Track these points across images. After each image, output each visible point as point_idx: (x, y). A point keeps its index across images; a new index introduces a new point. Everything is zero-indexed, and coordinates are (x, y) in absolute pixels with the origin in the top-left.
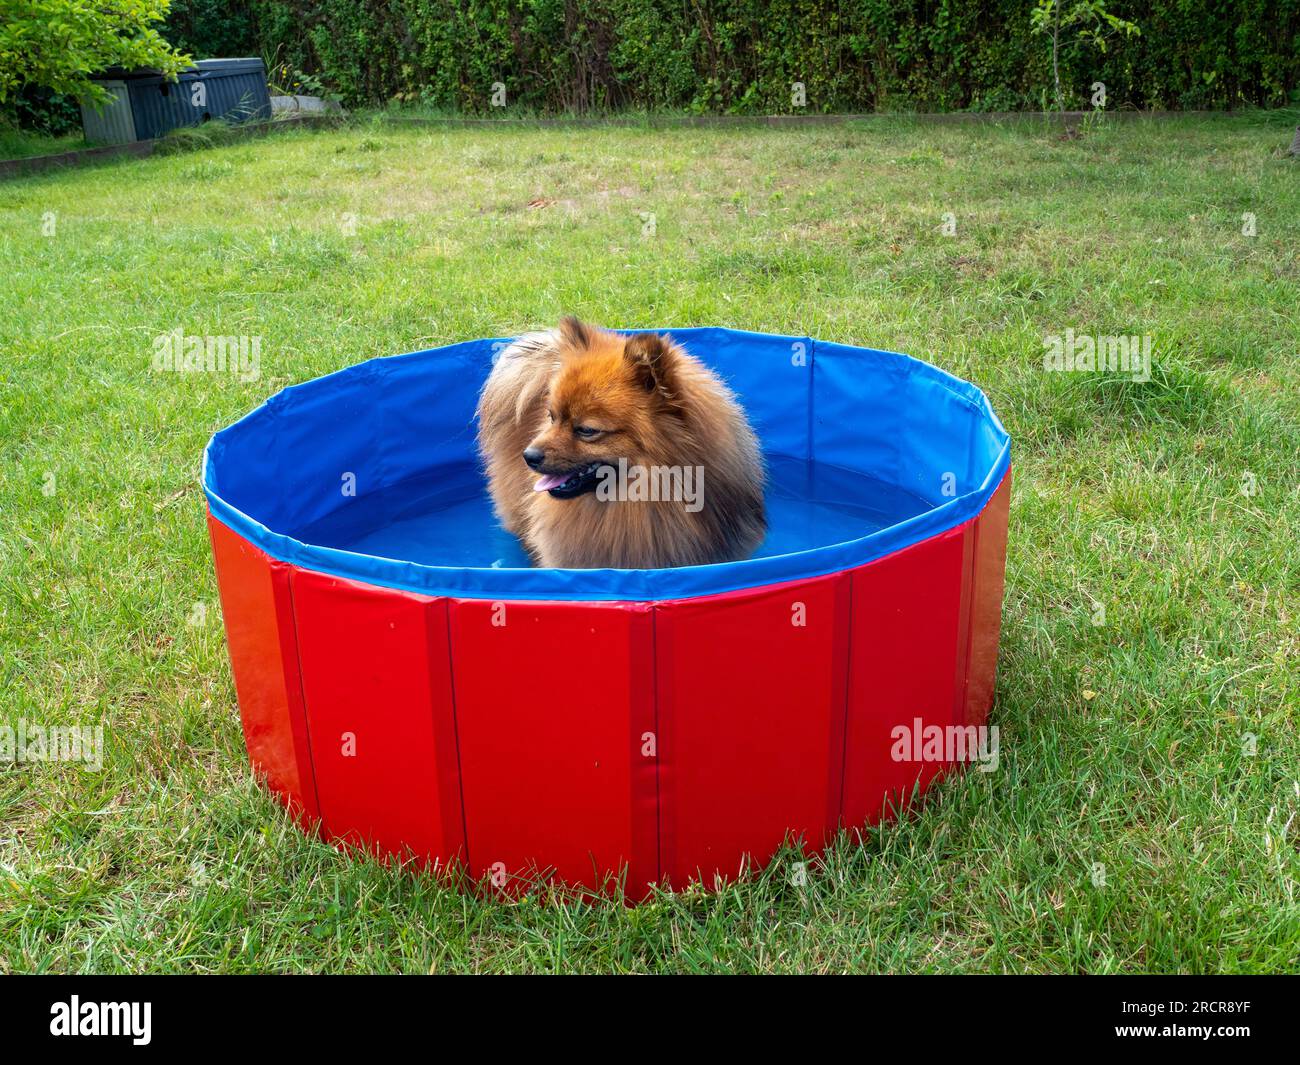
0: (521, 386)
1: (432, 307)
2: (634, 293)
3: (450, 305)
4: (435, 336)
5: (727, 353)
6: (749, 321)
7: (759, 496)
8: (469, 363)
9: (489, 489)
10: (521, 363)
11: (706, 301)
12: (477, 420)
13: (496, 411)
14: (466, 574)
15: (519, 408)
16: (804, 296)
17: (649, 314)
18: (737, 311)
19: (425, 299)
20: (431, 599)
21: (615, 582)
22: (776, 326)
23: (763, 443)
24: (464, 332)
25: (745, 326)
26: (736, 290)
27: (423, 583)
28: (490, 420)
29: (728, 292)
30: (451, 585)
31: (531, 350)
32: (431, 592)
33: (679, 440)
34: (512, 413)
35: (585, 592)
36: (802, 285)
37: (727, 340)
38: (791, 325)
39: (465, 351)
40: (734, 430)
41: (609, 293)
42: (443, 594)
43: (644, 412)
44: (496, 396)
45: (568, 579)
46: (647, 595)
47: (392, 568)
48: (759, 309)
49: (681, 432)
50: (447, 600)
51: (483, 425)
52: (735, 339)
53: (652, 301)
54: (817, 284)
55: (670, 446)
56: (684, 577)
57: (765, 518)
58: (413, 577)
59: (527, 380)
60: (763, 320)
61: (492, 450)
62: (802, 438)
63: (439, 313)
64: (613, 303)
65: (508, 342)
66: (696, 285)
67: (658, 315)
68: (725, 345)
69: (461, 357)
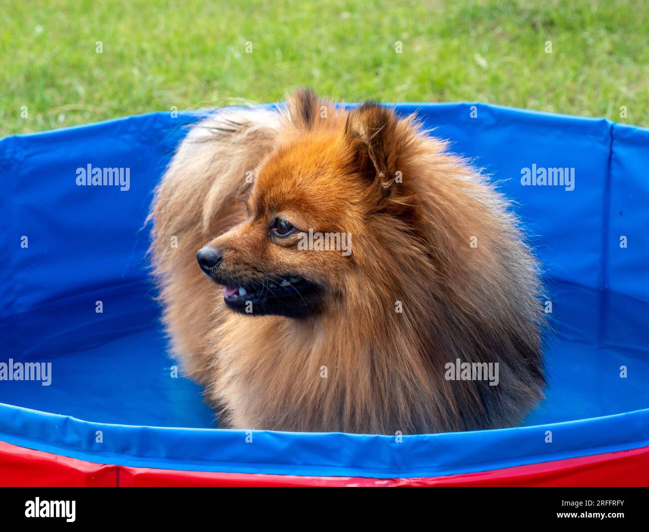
0: (210, 180)
1: (76, 67)
2: (353, 53)
3: (100, 64)
4: (80, 106)
5: (492, 138)
6: (512, 94)
7: (534, 340)
8: (138, 145)
9: (165, 320)
10: (210, 150)
11: (452, 66)
12: (150, 226)
13: (176, 214)
14: (144, 434)
15: (208, 211)
16: (588, 61)
17: (374, 82)
18: (495, 80)
19: (68, 55)
20: (96, 468)
21: (348, 452)
22: (550, 102)
23: (544, 268)
24: (120, 102)
25: (507, 101)
26: (493, 50)
27: (84, 445)
28: (167, 227)
29: (483, 55)
30: (123, 450)
31: (226, 133)
32: (96, 458)
33: (400, 250)
34: (199, 217)
35: (307, 464)
36: (585, 47)
37: (492, 121)
38: (571, 101)
39: (132, 128)
40: (500, 250)
41: (318, 52)
42: (112, 461)
43: (355, 208)
44: (176, 194)
45: (283, 446)
46: (391, 470)
47: (44, 424)
48: (526, 77)
49: (404, 239)
50: (117, 469)
51: (157, 233)
52: (503, 120)
53: (377, 64)
54: (606, 45)
55: (387, 258)
56: (443, 447)
57: (541, 370)
58: (71, 437)
59: (220, 172)
60: (532, 94)
61: (169, 267)
62: (594, 258)
63: (86, 74)
64: (325, 66)
65: (194, 120)
66: (439, 43)
67: (387, 84)
68: (488, 128)
69: (128, 137)
